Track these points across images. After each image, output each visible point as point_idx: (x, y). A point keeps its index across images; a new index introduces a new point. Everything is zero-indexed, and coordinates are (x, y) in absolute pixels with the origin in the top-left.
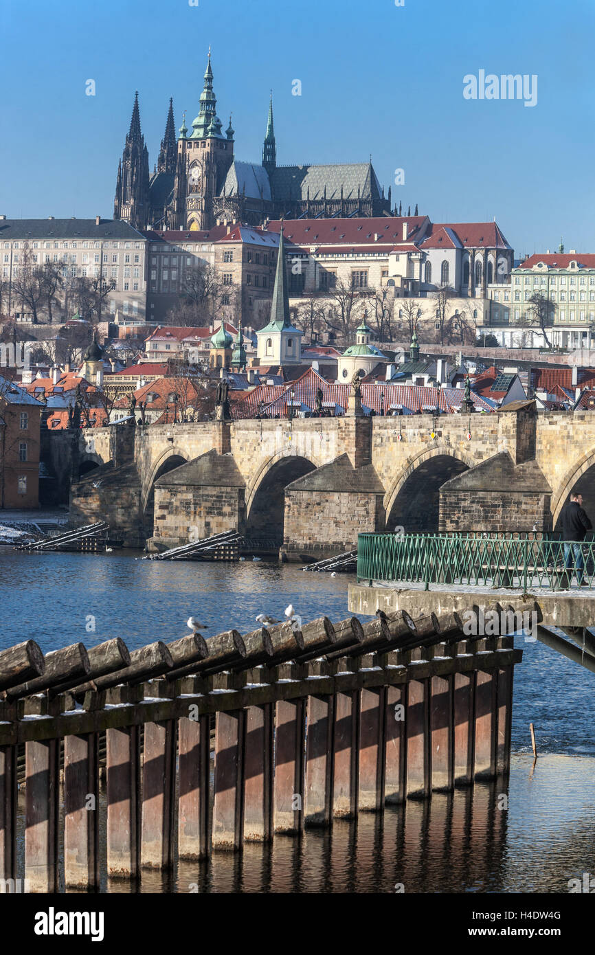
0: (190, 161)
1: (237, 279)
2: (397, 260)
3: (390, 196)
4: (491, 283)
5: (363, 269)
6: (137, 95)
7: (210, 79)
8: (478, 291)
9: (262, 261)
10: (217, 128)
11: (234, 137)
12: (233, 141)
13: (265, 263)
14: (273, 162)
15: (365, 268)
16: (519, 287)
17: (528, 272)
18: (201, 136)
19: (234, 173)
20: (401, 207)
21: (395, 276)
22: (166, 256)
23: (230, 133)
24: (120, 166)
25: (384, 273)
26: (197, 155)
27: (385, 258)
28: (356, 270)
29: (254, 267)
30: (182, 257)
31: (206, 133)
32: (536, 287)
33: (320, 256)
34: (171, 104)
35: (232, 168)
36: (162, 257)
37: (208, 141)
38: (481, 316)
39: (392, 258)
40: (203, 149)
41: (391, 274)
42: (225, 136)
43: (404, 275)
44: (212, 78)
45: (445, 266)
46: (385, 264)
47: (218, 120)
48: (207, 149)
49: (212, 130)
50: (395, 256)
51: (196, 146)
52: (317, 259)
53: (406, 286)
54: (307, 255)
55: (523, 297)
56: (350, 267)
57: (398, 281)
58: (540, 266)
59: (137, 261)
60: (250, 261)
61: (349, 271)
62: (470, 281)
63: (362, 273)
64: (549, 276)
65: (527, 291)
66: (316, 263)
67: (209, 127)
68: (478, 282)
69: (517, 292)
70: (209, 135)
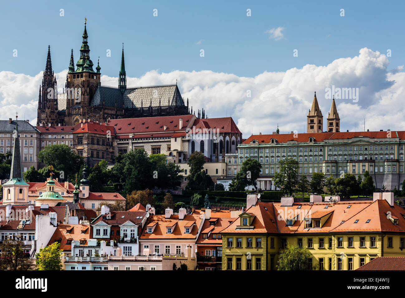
0: (75, 86)
1: (85, 155)
2: (176, 141)
3: (188, 104)
4: (227, 153)
6: (49, 47)
7: (85, 36)
8: (220, 158)
9: (101, 143)
10: (91, 65)
11: (101, 71)
12: (100, 74)
13: (103, 145)
14: (125, 86)
15: (159, 146)
16: (242, 155)
17: (247, 146)
18: (80, 71)
19: (99, 92)
20: (192, 110)
21: (175, 150)
22: (49, 141)
23: (98, 69)
24: (40, 89)
25: (169, 149)
26: (78, 82)
27: (169, 140)
28: (154, 147)
29: (96, 147)
30: (59, 142)
31: (83, 69)
32: (252, 155)
33: (135, 139)
34: (72, 53)
35: (98, 89)
36: (48, 141)
37: (84, 74)
38: (220, 173)
39: (173, 140)
40: (82, 79)
41: (172, 149)
42: (95, 71)
43: (179, 150)
45: (202, 144)
46: (168, 143)
47: (91, 62)
48: (84, 79)
49: (86, 67)
50: (174, 139)
51: (78, 77)
52: (133, 142)
53: (180, 156)
54: (128, 139)
55: (244, 160)
56: (151, 146)
57: (175, 153)
58: (254, 142)
59: (31, 144)
60: (93, 143)
61: (151, 149)
62: (216, 152)
63: (157, 149)
64: (259, 148)
65: (247, 157)
66: (133, 143)
67: (84, 66)
68: (221, 152)
69: (241, 158)
70: (85, 71)
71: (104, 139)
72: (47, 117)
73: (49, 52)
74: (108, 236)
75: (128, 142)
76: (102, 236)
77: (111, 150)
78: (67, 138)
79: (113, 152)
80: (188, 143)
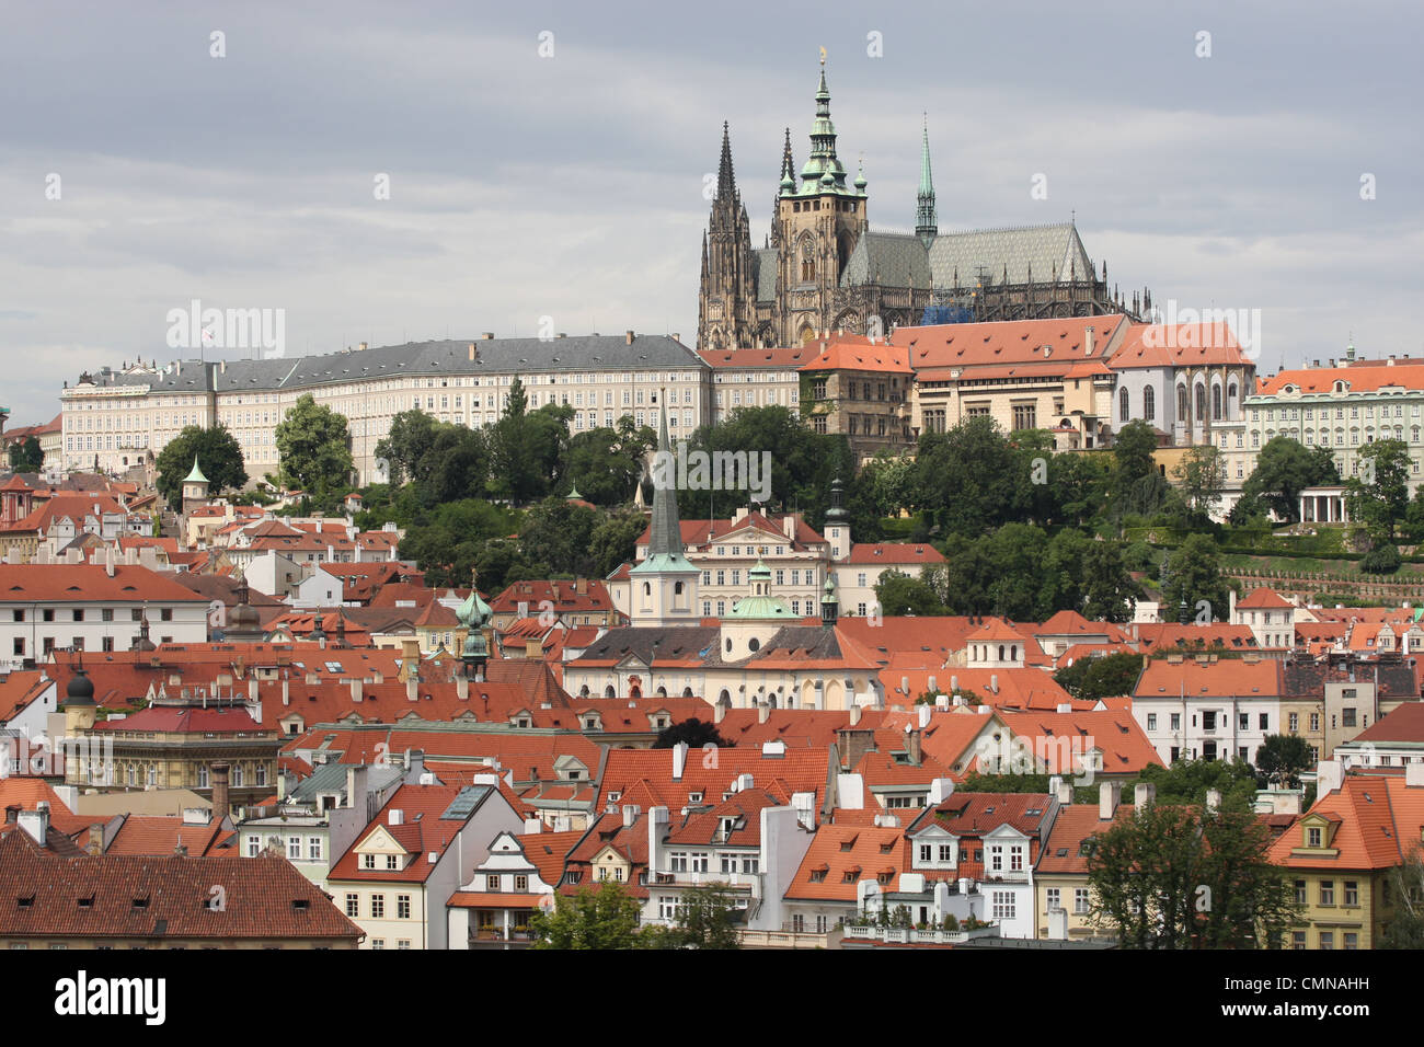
0: (798, 233)
1: (833, 428)
2: (1077, 386)
3: (1105, 276)
4: (1217, 417)
5: (1028, 403)
6: (726, 127)
7: (824, 100)
8: (1198, 433)
9: (875, 395)
10: (840, 177)
11: (868, 192)
12: (866, 198)
13: (881, 399)
14: (933, 229)
15: (1030, 402)
16: (1258, 426)
17: (1270, 401)
18: (813, 192)
19: (864, 249)
20: (1116, 294)
21: (1075, 413)
22: (736, 391)
23: (861, 186)
24: (705, 240)
25: (1060, 407)
26: (807, 222)
27: (1060, 385)
28: (1020, 404)
29: (861, 406)
30: (761, 391)
31: (819, 187)
32: (1284, 425)
33: (966, 384)
34: (788, 139)
35: (862, 240)
36: (731, 391)
37: (824, 200)
39: (1069, 385)
40: (817, 212)
41: (1067, 410)
42: (853, 191)
43: (1087, 412)
44: (828, 100)
45: (1149, 394)
46: (1056, 394)
47: (838, 166)
48: (823, 212)
49: (827, 183)
50: (1073, 383)
51: (807, 208)
52: (961, 389)
53: (1089, 428)
54: (947, 383)
55: (1264, 440)
56: (1011, 400)
57: (1076, 421)
58: (1289, 390)
59: (688, 399)
60: (852, 398)
61: (1009, 407)
62: (1187, 418)
63: (1028, 408)
64: (1303, 406)
65: (1270, 432)
66: (960, 393)
67: (822, 179)
68: (1200, 417)
69: (1255, 433)
70: (824, 191)
71: (882, 383)
72: (724, 314)
73: (726, 138)
74: (952, 864)
75: (947, 390)
76: (935, 863)
77: (900, 413)
78: (783, 380)
79: (907, 419)
80: (1109, 393)
